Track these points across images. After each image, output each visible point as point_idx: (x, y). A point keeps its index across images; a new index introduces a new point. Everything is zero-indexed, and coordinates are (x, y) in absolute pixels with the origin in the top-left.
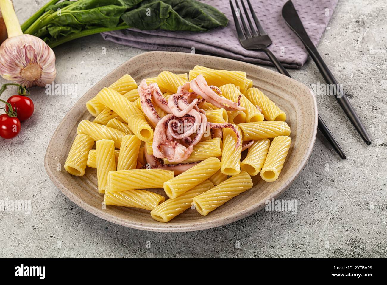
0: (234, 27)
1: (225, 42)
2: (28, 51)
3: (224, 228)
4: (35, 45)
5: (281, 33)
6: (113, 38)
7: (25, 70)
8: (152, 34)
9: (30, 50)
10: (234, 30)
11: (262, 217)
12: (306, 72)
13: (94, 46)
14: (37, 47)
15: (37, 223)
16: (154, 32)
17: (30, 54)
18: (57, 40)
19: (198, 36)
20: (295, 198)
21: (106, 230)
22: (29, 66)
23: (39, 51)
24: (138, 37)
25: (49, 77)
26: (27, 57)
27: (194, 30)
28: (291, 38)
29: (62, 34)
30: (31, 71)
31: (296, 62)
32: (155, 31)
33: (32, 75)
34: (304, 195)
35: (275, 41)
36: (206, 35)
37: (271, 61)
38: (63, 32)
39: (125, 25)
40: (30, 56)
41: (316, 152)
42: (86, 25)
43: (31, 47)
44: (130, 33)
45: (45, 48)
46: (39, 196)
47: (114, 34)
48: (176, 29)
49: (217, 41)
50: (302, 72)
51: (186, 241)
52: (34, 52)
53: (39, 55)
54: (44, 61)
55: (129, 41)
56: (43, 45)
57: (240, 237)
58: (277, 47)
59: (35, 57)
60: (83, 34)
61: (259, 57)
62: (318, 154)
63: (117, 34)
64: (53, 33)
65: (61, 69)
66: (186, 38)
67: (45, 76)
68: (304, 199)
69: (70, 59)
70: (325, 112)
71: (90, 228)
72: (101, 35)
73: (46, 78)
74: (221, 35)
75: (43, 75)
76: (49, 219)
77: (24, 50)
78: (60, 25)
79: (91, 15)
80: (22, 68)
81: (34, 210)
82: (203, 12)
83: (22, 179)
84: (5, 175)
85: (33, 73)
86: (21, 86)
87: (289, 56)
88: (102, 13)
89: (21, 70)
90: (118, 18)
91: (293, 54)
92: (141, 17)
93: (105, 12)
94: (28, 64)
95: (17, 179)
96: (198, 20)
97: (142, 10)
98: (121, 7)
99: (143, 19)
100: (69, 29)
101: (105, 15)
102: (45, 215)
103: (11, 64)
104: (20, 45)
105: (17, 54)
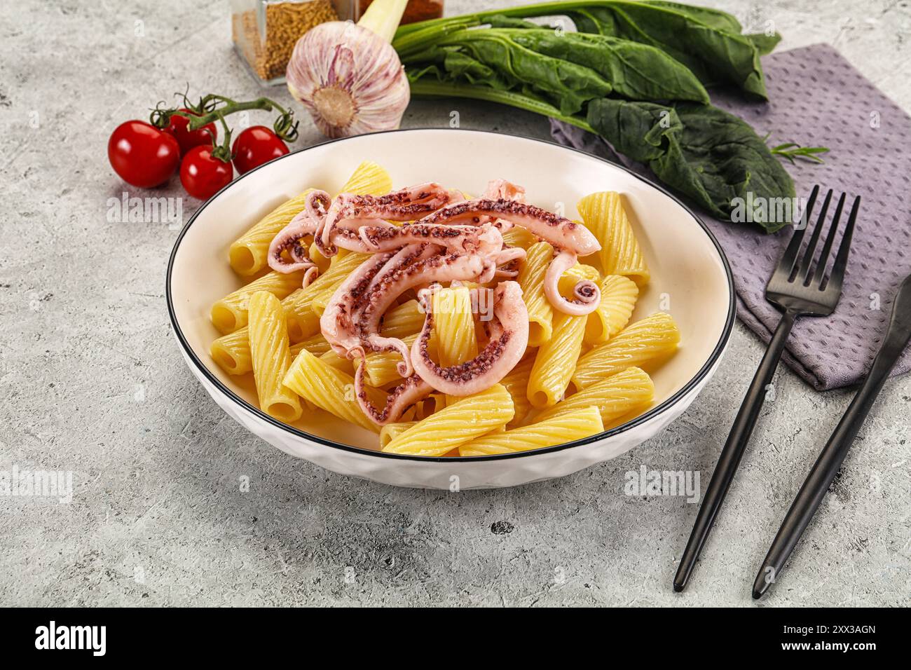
2: (340, 58)
3: (319, 556)
6: (565, 139)
9: (345, 59)
11: (400, 582)
12: (823, 404)
14: (363, 62)
15: (59, 351)
17: (341, 67)
21: (144, 432)
22: (331, 89)
23: (364, 71)
26: (333, 70)
29: (468, 76)
30: (333, 103)
33: (332, 113)
34: (520, 599)
38: (474, 73)
40: (341, 71)
42: (523, 83)
43: (351, 54)
45: (384, 73)
46: (119, 312)
47: (568, 132)
50: (817, 399)
52: (351, 69)
53: (361, 78)
54: (368, 97)
58: (828, 327)
59: (350, 81)
60: (509, 98)
63: (573, 134)
64: (451, 65)
67: (358, 128)
70: (760, 491)
72: (548, 123)
75: (354, 124)
77: (334, 53)
78: (480, 58)
79: (537, 67)
80: (318, 88)
81: (83, 329)
82: (748, 178)
83: (132, 270)
84: (116, 249)
85: (336, 109)
86: (286, 116)
87: (821, 354)
88: (559, 74)
89: (315, 91)
90: (582, 100)
91: (836, 355)
92: (621, 119)
93: (566, 76)
94: (331, 85)
95: (125, 267)
96: (733, 189)
97: (630, 108)
98: (601, 82)
99: (624, 128)
100: (489, 74)
101: (562, 81)
102: (88, 346)
103: (301, 67)
104: (334, 40)
105: (318, 54)
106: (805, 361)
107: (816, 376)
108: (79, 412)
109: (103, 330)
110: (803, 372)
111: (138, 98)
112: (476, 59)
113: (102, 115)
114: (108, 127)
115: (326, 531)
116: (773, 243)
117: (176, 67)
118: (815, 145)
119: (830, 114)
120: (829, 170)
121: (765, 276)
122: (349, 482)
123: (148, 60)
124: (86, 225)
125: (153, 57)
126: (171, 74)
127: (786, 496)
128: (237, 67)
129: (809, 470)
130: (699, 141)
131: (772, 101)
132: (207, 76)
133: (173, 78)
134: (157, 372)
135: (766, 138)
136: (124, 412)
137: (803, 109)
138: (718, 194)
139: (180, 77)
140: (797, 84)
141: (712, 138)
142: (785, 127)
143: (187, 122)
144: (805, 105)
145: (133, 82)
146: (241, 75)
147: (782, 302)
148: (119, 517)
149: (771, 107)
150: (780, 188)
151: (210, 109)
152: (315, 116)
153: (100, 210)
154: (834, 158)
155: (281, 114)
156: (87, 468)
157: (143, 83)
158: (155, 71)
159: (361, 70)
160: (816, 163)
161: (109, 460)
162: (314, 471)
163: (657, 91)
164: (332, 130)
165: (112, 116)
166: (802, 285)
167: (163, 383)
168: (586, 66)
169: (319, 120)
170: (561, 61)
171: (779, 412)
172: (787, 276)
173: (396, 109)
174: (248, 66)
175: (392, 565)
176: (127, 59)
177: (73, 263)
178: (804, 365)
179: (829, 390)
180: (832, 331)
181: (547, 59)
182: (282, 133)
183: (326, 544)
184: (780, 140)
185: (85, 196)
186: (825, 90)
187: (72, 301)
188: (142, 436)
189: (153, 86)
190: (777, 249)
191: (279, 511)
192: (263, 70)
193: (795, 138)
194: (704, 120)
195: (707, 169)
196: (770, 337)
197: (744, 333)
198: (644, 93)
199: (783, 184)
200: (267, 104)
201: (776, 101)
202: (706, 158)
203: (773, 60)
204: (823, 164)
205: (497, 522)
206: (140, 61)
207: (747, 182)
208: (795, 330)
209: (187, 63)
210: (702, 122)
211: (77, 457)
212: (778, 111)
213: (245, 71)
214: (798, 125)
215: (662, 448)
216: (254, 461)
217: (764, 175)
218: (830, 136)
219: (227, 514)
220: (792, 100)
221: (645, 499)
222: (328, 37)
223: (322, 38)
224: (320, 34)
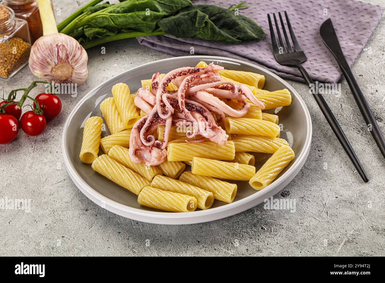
0: (270, 41)
1: (260, 56)
2: (60, 50)
4: (67, 44)
5: (317, 51)
6: (149, 43)
7: (56, 68)
8: (187, 42)
9: (63, 49)
10: (270, 44)
11: (276, 233)
13: (128, 50)
14: (70, 47)
15: (50, 222)
16: (189, 41)
17: (62, 53)
18: (92, 42)
19: (233, 47)
20: (312, 216)
21: (119, 234)
22: (60, 65)
23: (71, 50)
24: (173, 44)
25: (80, 77)
26: (59, 56)
27: (229, 41)
28: (326, 57)
29: (97, 36)
30: (62, 70)
31: (328, 80)
32: (191, 39)
33: (62, 74)
34: (321, 215)
35: (310, 58)
36: (241, 47)
37: (304, 77)
38: (98, 33)
39: (161, 31)
40: (62, 55)
41: (339, 173)
42: (122, 28)
43: (64, 46)
44: (166, 40)
45: (78, 48)
46: (56, 195)
47: (150, 39)
48: (212, 39)
49: (251, 54)
51: (197, 252)
52: (67, 52)
53: (71, 55)
54: (76, 61)
55: (164, 47)
56: (76, 45)
57: (252, 252)
58: (311, 64)
59: (67, 57)
60: (118, 37)
61: (292, 73)
62: (340, 174)
63: (153, 39)
64: (88, 34)
65: (94, 70)
66: (220, 48)
67: (76, 76)
68: (320, 218)
69: (104, 61)
70: (353, 133)
71: (102, 231)
72: (137, 40)
73: (77, 78)
74: (257, 48)
75: (74, 75)
76: (63, 219)
77: (56, 49)
78: (96, 27)
79: (127, 19)
80: (54, 66)
81: (49, 209)
83: (41, 176)
84: (25, 172)
85: (64, 72)
87: (322, 74)
88: (139, 18)
89: (52, 68)
90: (154, 23)
91: (327, 72)
92: (177, 24)
93: (142, 17)
94: (60, 63)
95: (37, 176)
96: (234, 31)
97: (179, 17)
98: (158, 14)
99: (179, 27)
100: (105, 31)
101: (142, 20)
102: (59, 214)
103: (42, 61)
104: (53, 44)
105: (49, 52)
106: (320, 79)
108: (85, 241)
109: (58, 205)
115: (228, 231)
116: (264, 43)
118: (239, 2)
120: (254, 8)
121: (273, 57)
154: (251, 3)
160: (247, 8)
170: (136, 12)
175: (265, 229)
180: (314, 65)
181: (129, 14)
183: (234, 235)
184: (226, 6)
191: (203, 233)
192: (4, 73)
193: (230, 3)
199: (248, 21)
207: (241, 25)
219: (186, 246)
221: (320, 156)
222: (49, 44)
223: (46, 45)
224: (44, 44)
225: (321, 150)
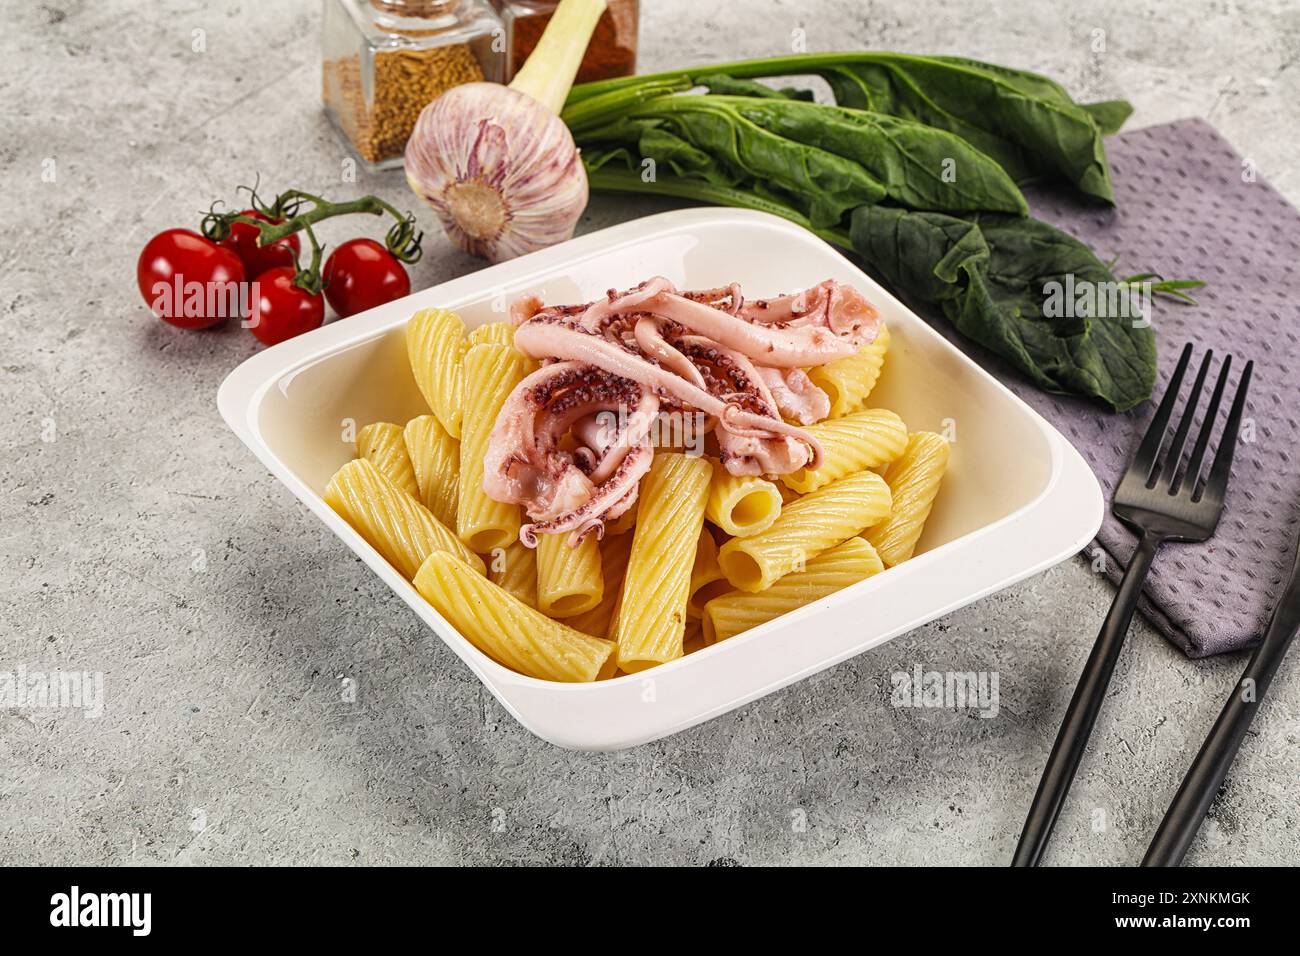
2: (486, 140)
4: (516, 134)
5: (1267, 531)
9: (493, 141)
14: (520, 146)
15: (63, 584)
17: (488, 153)
21: (190, 712)
22: (471, 184)
23: (521, 159)
26: (476, 157)
30: (475, 204)
33: (473, 219)
35: (1222, 540)
40: (488, 159)
43: (502, 134)
45: (552, 161)
52: (503, 155)
53: (516, 170)
54: (527, 197)
58: (1205, 559)
59: (500, 174)
67: (509, 243)
73: (511, 250)
75: (505, 237)
76: (101, 595)
77: (477, 132)
78: (691, 138)
79: (776, 156)
80: (452, 182)
81: (100, 548)
82: (1088, 330)
85: (479, 213)
86: (405, 225)
87: (1194, 601)
88: (808, 168)
89: (448, 186)
90: (842, 207)
91: (1217, 604)
92: (899, 238)
93: (819, 171)
94: (472, 179)
95: (163, 451)
97: (913, 222)
98: (871, 183)
99: (904, 253)
100: (704, 163)
101: (813, 179)
102: (107, 577)
103: (427, 150)
104: (477, 113)
105: (453, 133)
106: (1172, 612)
107: (1188, 636)
109: (128, 552)
110: (1168, 629)
111: (181, 189)
112: (685, 139)
113: (127, 214)
114: (136, 233)
117: (239, 140)
118: (1184, 277)
119: (1206, 229)
120: (1205, 315)
121: (1112, 479)
122: (497, 794)
123: (196, 129)
124: (104, 387)
125: (204, 124)
126: (232, 151)
127: (1144, 822)
128: (330, 141)
129: (1178, 783)
130: (1014, 269)
131: (1120, 206)
132: (284, 153)
133: (234, 157)
134: (209, 617)
135: (1112, 264)
136: (160, 680)
137: (1167, 219)
138: (1043, 350)
139: (245, 156)
140: (1157, 180)
141: (1032, 266)
142: (1140, 246)
143: (257, 232)
144: (1168, 213)
145: (175, 162)
146: (335, 153)
147: (1138, 519)
148: (153, 848)
149: (1120, 215)
150: (1134, 343)
151: (290, 212)
152: (446, 221)
153: (125, 363)
154: (1212, 296)
155: (396, 221)
156: (104, 769)
157: (189, 165)
158: (206, 145)
159: (517, 157)
160: (1186, 304)
161: (137, 757)
162: (445, 775)
163: (952, 197)
164: (472, 244)
165: (143, 215)
166: (1166, 493)
167: (220, 634)
168: (848, 158)
169: (452, 228)
170: (812, 150)
171: (1133, 690)
172: (1144, 481)
173: (567, 216)
174: (345, 139)
176: (165, 127)
177: (84, 445)
178: (1169, 619)
179: (1207, 657)
180: (1210, 566)
181: (790, 144)
182: (398, 250)
184: (1133, 268)
185: (103, 341)
186: (1199, 190)
187: (83, 505)
188: (187, 718)
189: (206, 170)
190: (1130, 438)
191: (393, 840)
192: (369, 147)
193: (1154, 264)
194: (1022, 238)
195: (1026, 312)
196: (1120, 575)
197: (1082, 566)
198: (933, 200)
199: (1138, 338)
200: (376, 206)
201: (1127, 207)
202: (1024, 295)
203: (1121, 144)
204: (1197, 305)
205: (717, 858)
206: (184, 130)
207: (1087, 335)
208: (1156, 563)
209: (254, 134)
210: (1018, 241)
211: (89, 753)
212: (1130, 222)
213: (341, 146)
214: (1160, 244)
215: (962, 745)
216: (355, 759)
217: (1109, 324)
218: (1206, 262)
219: (314, 845)
220: (1149, 205)
221: (937, 825)
222: (468, 108)
223: (459, 108)
224: (456, 102)
225: (960, 810)
